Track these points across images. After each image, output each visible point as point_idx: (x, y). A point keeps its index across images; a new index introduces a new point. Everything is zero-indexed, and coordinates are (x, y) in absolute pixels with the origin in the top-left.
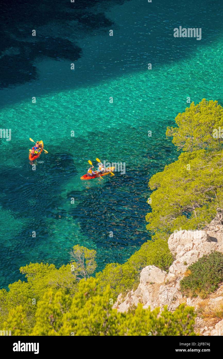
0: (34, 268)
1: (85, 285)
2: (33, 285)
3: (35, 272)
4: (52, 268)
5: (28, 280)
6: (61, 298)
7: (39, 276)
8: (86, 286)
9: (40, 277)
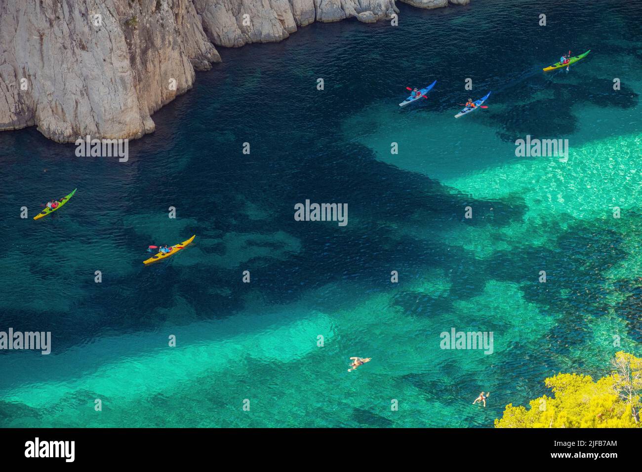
0: (564, 381)
1: (598, 404)
2: (561, 402)
3: (565, 385)
4: (588, 381)
5: (556, 396)
6: (565, 419)
7: (570, 391)
8: (599, 406)
9: (572, 393)
